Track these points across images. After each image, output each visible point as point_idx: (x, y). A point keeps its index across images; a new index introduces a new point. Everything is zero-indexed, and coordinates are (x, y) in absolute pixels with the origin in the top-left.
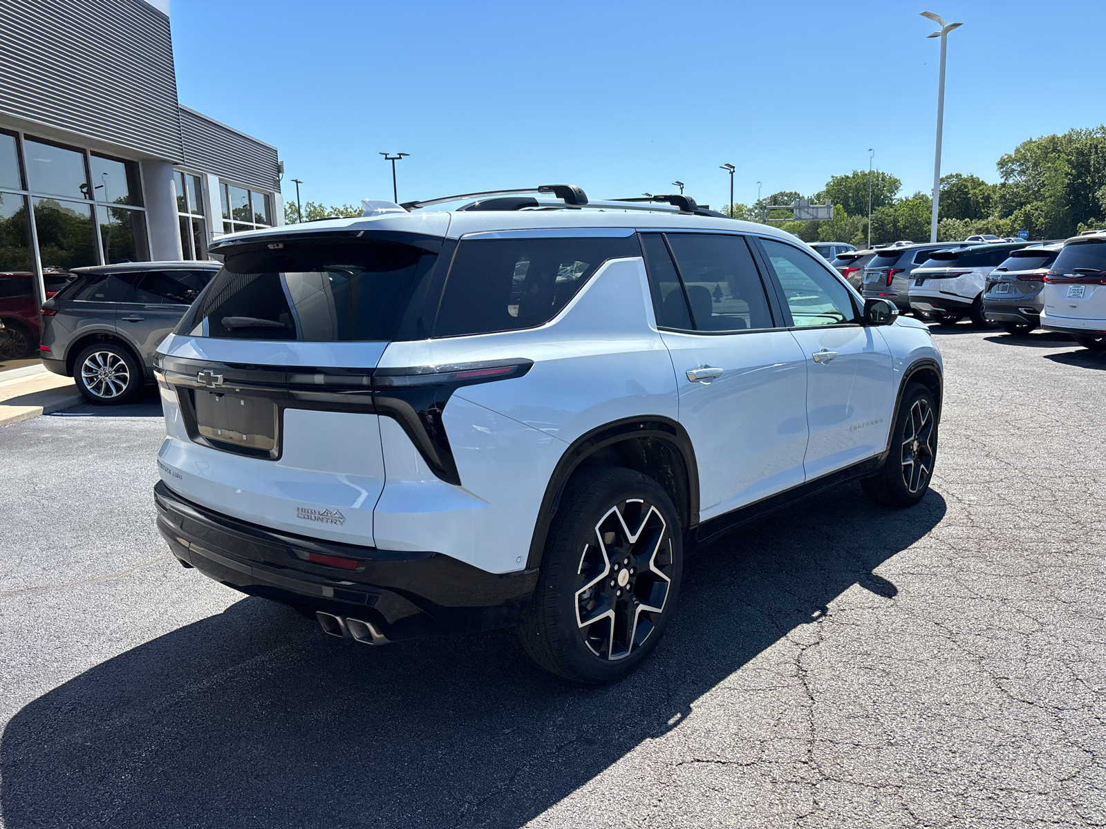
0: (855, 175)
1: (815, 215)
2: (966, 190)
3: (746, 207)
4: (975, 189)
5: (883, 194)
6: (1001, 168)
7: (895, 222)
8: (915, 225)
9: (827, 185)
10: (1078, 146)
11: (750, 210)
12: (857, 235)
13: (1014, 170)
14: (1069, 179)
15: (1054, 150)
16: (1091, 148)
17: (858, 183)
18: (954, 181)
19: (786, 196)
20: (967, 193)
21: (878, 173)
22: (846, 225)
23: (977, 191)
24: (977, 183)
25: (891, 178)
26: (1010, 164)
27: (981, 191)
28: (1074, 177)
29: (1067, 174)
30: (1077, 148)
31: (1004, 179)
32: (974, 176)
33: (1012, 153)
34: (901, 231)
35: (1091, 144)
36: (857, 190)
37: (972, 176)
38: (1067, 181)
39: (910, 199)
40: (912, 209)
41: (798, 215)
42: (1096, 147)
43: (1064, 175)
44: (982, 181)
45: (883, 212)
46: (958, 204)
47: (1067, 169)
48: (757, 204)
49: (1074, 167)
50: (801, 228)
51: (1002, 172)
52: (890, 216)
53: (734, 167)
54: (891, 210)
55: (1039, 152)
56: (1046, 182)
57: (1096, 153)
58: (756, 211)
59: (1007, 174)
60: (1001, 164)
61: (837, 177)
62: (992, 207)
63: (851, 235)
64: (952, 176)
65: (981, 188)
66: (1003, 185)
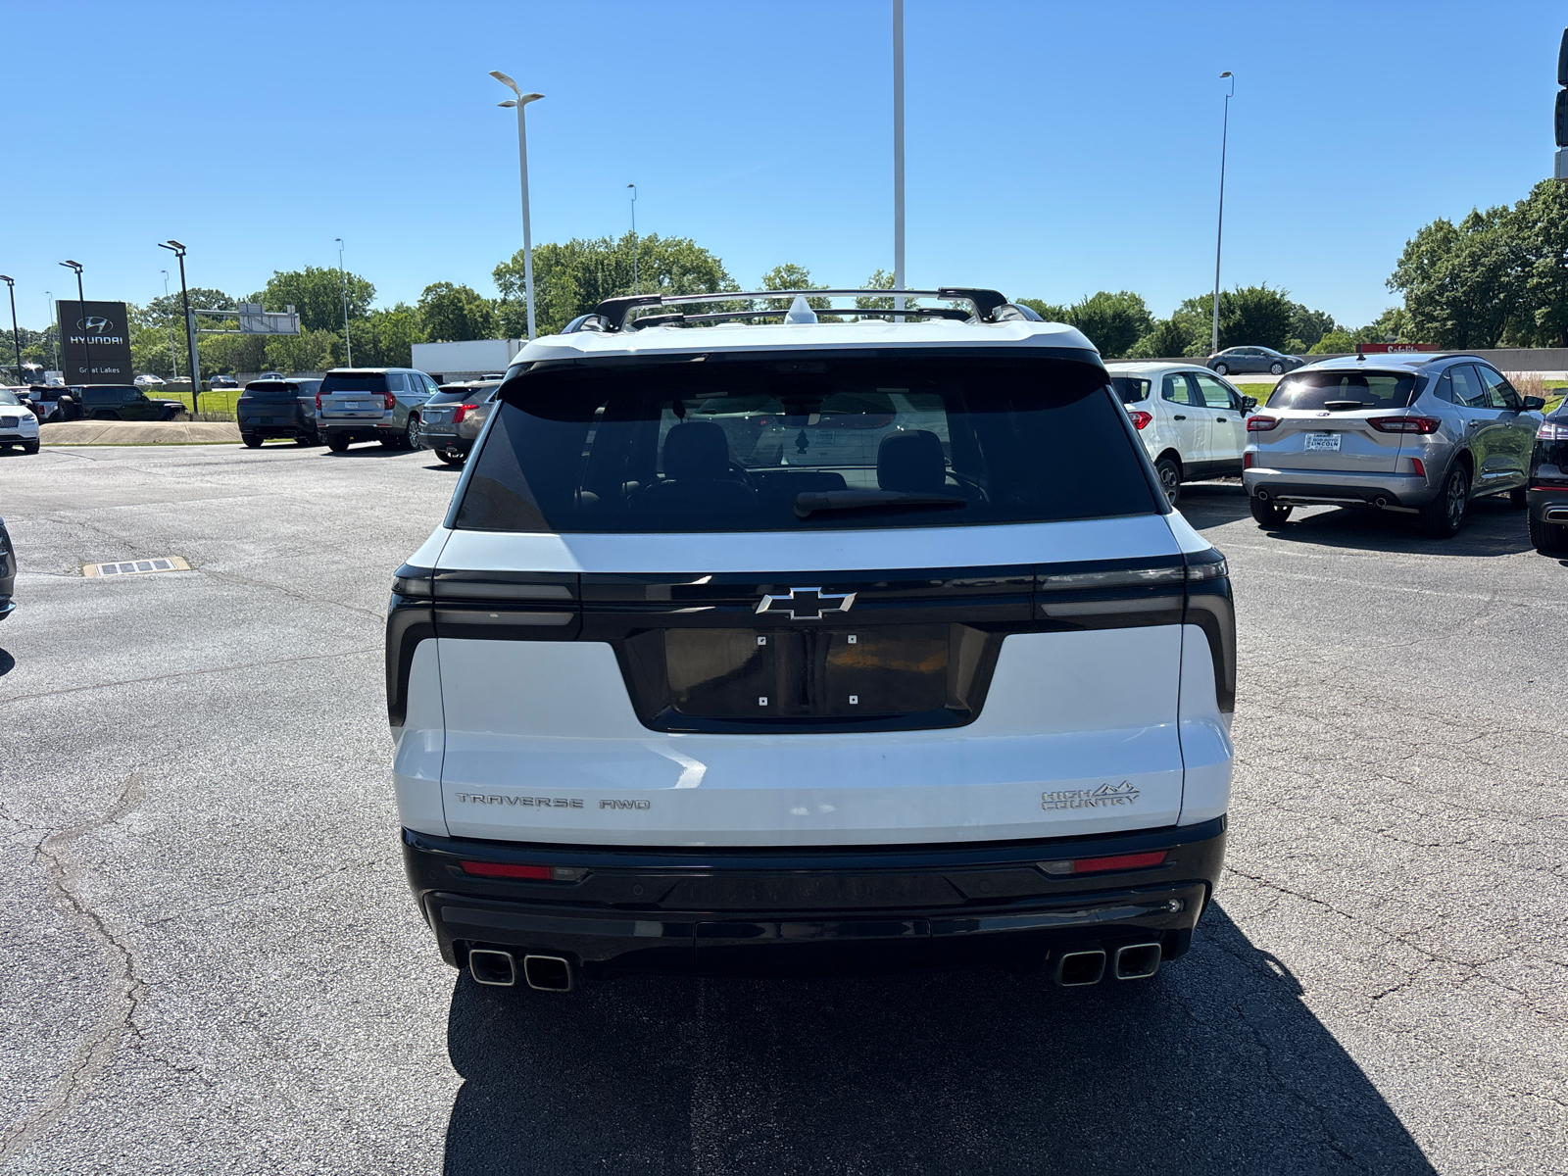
0: (310, 273)
1: (272, 326)
2: (461, 304)
3: (137, 308)
4: (471, 303)
5: (352, 302)
6: (498, 279)
7: (376, 342)
8: (402, 347)
9: (269, 283)
10: (583, 260)
11: (142, 313)
12: (324, 358)
13: (514, 284)
14: (579, 300)
15: (557, 263)
16: (596, 264)
17: (316, 284)
18: (444, 291)
19: (203, 295)
20: (462, 309)
21: (342, 273)
22: (307, 343)
23: (474, 308)
24: (473, 298)
25: (360, 281)
26: (508, 276)
27: (478, 306)
28: (583, 297)
29: (575, 294)
30: (582, 263)
31: (503, 294)
32: (468, 288)
33: (509, 262)
34: (384, 354)
35: (597, 260)
36: (315, 294)
37: (464, 287)
38: (576, 301)
39: (391, 311)
40: (396, 325)
41: (246, 325)
42: (602, 264)
43: (572, 295)
44: (478, 295)
45: (358, 327)
46: (452, 322)
47: (574, 286)
48: (154, 304)
49: (581, 286)
50: (236, 344)
51: (500, 285)
52: (368, 333)
53: (183, 248)
54: (368, 325)
55: (540, 263)
56: (554, 302)
57: (603, 269)
58: (155, 315)
59: (507, 288)
60: (498, 274)
61: (282, 274)
62: (493, 328)
63: (316, 357)
64: (440, 285)
65: (477, 303)
66: (504, 302)
